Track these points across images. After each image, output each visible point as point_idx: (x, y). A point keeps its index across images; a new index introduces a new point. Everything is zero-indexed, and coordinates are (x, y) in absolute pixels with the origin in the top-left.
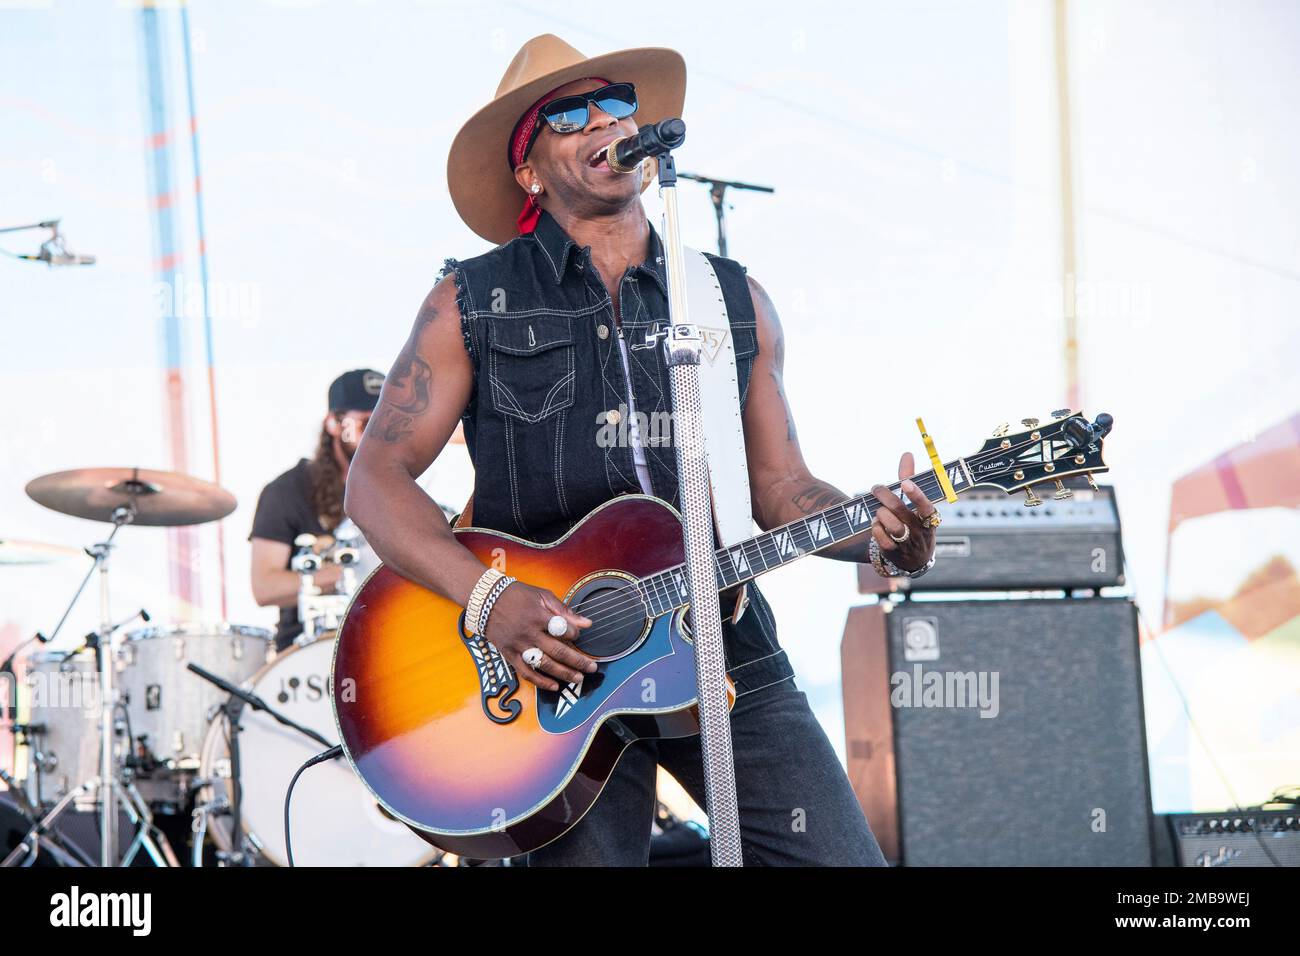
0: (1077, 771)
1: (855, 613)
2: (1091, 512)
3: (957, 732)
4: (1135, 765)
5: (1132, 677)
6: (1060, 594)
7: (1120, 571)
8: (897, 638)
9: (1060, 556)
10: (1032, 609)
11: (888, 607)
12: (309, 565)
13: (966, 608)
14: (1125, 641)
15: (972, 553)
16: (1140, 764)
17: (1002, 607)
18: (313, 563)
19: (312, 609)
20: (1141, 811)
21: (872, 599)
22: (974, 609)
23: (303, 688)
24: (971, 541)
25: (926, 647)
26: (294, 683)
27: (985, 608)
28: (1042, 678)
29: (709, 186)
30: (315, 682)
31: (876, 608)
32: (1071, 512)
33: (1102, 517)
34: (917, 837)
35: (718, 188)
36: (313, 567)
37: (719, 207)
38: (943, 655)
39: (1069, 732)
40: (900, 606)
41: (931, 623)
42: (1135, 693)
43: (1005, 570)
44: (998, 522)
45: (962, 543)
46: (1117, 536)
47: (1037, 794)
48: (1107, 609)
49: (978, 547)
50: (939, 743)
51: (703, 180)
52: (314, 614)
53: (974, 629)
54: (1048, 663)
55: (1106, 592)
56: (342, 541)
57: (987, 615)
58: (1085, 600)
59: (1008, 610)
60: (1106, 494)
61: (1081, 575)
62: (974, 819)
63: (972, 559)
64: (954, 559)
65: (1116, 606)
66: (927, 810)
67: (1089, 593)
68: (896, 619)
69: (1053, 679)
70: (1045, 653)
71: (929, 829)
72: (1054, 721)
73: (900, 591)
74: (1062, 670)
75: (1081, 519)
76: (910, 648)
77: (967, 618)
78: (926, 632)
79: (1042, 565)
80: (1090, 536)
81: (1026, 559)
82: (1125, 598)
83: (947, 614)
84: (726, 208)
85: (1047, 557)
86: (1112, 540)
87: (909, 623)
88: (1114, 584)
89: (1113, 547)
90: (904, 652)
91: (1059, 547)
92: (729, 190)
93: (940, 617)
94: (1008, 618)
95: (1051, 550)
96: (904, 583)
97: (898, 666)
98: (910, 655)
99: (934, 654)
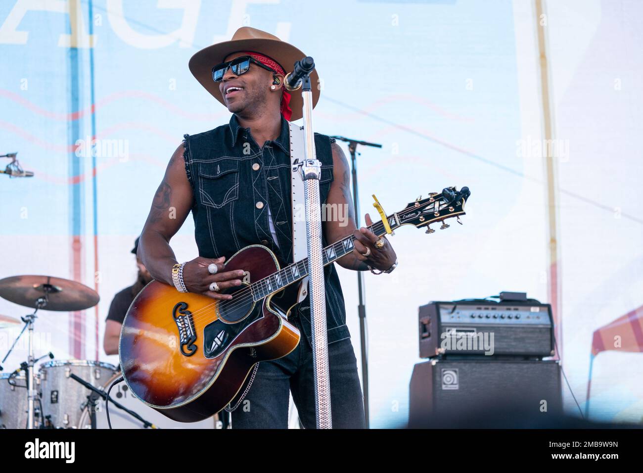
1: (417, 367)
2: (538, 318)
7: (551, 347)
8: (438, 379)
9: (522, 340)
11: (433, 363)
21: (427, 360)
23: (129, 391)
24: (478, 331)
25: (452, 384)
26: (125, 388)
29: (348, 143)
31: (429, 363)
32: (528, 317)
33: (544, 320)
35: (353, 144)
37: (353, 154)
38: (460, 387)
40: (439, 362)
41: (455, 372)
44: (491, 321)
45: (473, 331)
46: (551, 330)
48: (544, 367)
51: (345, 140)
53: (477, 375)
55: (544, 359)
57: (484, 368)
58: (534, 363)
60: (546, 309)
61: (533, 350)
65: (549, 365)
68: (438, 369)
73: (441, 355)
75: (533, 321)
76: (445, 384)
77: (474, 369)
78: (453, 376)
79: (513, 344)
80: (538, 330)
81: (506, 340)
82: (554, 362)
83: (464, 368)
84: (356, 154)
85: (516, 339)
86: (549, 332)
87: (444, 371)
88: (549, 355)
89: (549, 336)
90: (441, 386)
91: (522, 335)
92: (359, 147)
93: (460, 369)
94: (495, 370)
95: (518, 336)
96: (442, 351)
97: (438, 393)
98: (444, 387)
99: (456, 387)
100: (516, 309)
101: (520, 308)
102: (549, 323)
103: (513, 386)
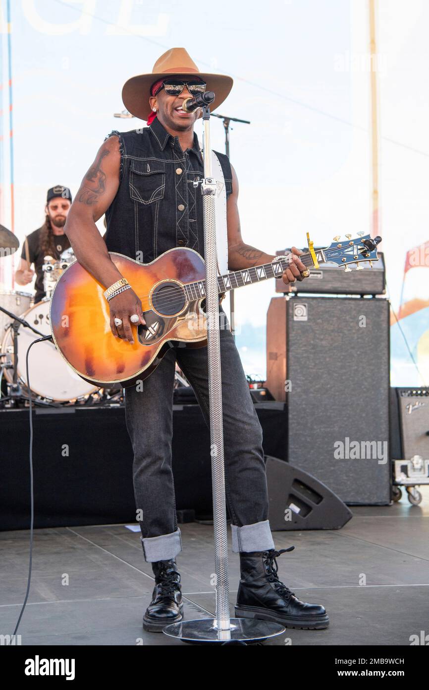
0: (360, 369)
1: (274, 300)
3: (313, 351)
4: (384, 368)
5: (385, 332)
6: (359, 296)
7: (384, 288)
8: (291, 311)
9: (359, 281)
10: (347, 302)
11: (287, 298)
12: (49, 268)
13: (319, 300)
14: (384, 317)
15: (324, 278)
16: (387, 367)
17: (334, 300)
18: (51, 267)
19: (50, 287)
20: (386, 386)
21: (282, 295)
22: (323, 301)
23: (45, 319)
24: (324, 273)
25: (302, 316)
26: (41, 317)
27: (328, 301)
28: (349, 330)
29: (223, 119)
31: (283, 298)
33: (378, 266)
34: (294, 393)
35: (227, 120)
36: (51, 269)
37: (226, 128)
38: (309, 319)
39: (358, 353)
40: (293, 298)
41: (305, 306)
42: (387, 338)
43: (337, 285)
45: (320, 273)
46: (384, 273)
47: (344, 377)
48: (378, 303)
49: (326, 275)
50: (305, 355)
51: (221, 117)
52: (50, 289)
53: (322, 309)
54: (352, 324)
55: (377, 296)
56: (63, 259)
57: (328, 304)
58: (369, 299)
59: (337, 302)
60: (380, 256)
61: (368, 288)
62: (317, 387)
63: (323, 280)
64: (317, 280)
65: (381, 302)
66: (298, 382)
67: (370, 297)
68: (291, 304)
69: (354, 331)
70: (351, 320)
72: (353, 348)
73: (293, 292)
76: (296, 316)
77: (320, 304)
78: (303, 309)
79: (352, 284)
80: (373, 273)
82: (385, 299)
83: (312, 303)
84: (230, 129)
85: (354, 281)
86: (381, 275)
87: (296, 305)
88: (381, 293)
89: (381, 278)
90: (293, 318)
91: (359, 277)
92: (231, 122)
93: (308, 303)
94: (337, 305)
95: (356, 278)
96: (295, 289)
97: (290, 323)
98: (295, 319)
99: (305, 319)
102: (382, 267)
103: (351, 318)
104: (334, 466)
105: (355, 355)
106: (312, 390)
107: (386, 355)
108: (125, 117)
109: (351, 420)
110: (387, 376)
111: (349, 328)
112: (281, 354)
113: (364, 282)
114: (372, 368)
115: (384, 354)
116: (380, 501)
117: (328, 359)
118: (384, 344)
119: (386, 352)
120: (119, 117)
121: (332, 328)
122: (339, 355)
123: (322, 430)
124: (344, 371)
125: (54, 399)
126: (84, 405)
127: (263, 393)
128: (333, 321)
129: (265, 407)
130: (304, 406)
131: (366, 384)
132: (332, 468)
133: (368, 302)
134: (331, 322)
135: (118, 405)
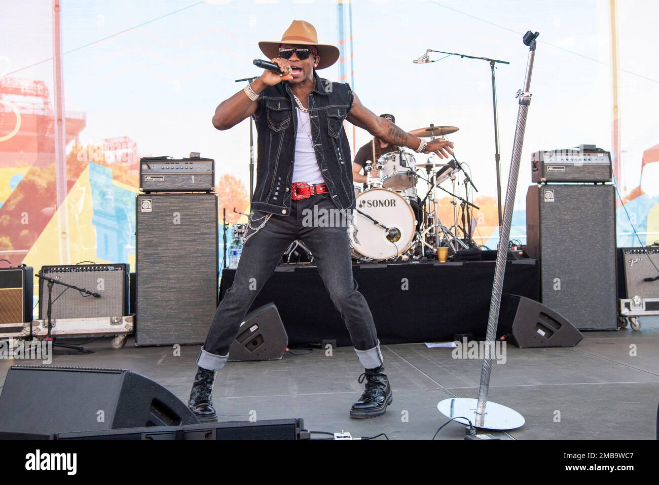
0: (594, 235)
1: (530, 188)
2: (602, 160)
3: (559, 223)
4: (612, 234)
5: (612, 208)
6: (593, 184)
7: (611, 177)
8: (542, 195)
9: (592, 173)
10: (583, 188)
11: (540, 186)
13: (563, 187)
14: (611, 198)
15: (566, 171)
16: (614, 233)
18: (371, 168)
19: (370, 181)
20: (613, 247)
21: (536, 184)
22: (566, 187)
23: (366, 204)
24: (566, 167)
25: (550, 198)
28: (586, 208)
29: (490, 62)
30: (369, 202)
31: (537, 186)
32: (596, 160)
33: (606, 161)
34: (545, 253)
35: (493, 62)
36: (370, 170)
37: (493, 68)
38: (555, 200)
39: (592, 224)
40: (543, 185)
41: (552, 191)
42: (613, 214)
43: (576, 176)
45: (563, 168)
46: (610, 167)
47: (582, 241)
48: (606, 188)
49: (567, 169)
50: (553, 226)
51: (488, 60)
52: (370, 183)
53: (566, 193)
54: (587, 204)
55: (606, 183)
57: (570, 189)
58: (600, 186)
59: (576, 188)
60: (607, 154)
61: (599, 178)
62: (562, 248)
63: (565, 173)
64: (561, 172)
65: (609, 187)
66: (549, 245)
67: (601, 183)
68: (542, 190)
69: (589, 208)
70: (586, 201)
71: (549, 251)
72: (588, 220)
73: (544, 181)
74: (591, 206)
75: (599, 162)
77: (564, 190)
79: (587, 175)
80: (603, 167)
81: (582, 173)
82: (612, 185)
83: (557, 189)
84: (495, 68)
85: (588, 172)
86: (608, 168)
88: (609, 181)
89: (609, 170)
90: (544, 200)
91: (593, 170)
92: (496, 63)
93: (555, 189)
94: (576, 190)
95: (590, 171)
96: (544, 179)
97: (542, 204)
98: (545, 200)
99: (553, 200)
100: (589, 155)
101: (591, 154)
102: (609, 163)
103: (586, 199)
104: (576, 303)
105: (590, 225)
106: (558, 250)
107: (613, 225)
108: (420, 62)
109: (587, 271)
110: (614, 240)
111: (585, 206)
112: (536, 226)
113: (595, 173)
114: (602, 234)
115: (612, 224)
116: (610, 328)
117: (570, 229)
118: (611, 217)
119: (613, 223)
120: (417, 63)
121: (572, 206)
122: (578, 225)
123: (567, 278)
124: (582, 237)
125: (374, 258)
126: (396, 262)
127: (521, 253)
128: (573, 201)
129: (522, 263)
130: (553, 262)
131: (598, 245)
132: (574, 305)
133: (599, 187)
134: (572, 202)
135: (418, 262)
